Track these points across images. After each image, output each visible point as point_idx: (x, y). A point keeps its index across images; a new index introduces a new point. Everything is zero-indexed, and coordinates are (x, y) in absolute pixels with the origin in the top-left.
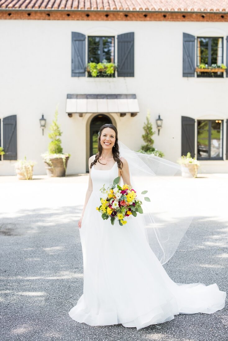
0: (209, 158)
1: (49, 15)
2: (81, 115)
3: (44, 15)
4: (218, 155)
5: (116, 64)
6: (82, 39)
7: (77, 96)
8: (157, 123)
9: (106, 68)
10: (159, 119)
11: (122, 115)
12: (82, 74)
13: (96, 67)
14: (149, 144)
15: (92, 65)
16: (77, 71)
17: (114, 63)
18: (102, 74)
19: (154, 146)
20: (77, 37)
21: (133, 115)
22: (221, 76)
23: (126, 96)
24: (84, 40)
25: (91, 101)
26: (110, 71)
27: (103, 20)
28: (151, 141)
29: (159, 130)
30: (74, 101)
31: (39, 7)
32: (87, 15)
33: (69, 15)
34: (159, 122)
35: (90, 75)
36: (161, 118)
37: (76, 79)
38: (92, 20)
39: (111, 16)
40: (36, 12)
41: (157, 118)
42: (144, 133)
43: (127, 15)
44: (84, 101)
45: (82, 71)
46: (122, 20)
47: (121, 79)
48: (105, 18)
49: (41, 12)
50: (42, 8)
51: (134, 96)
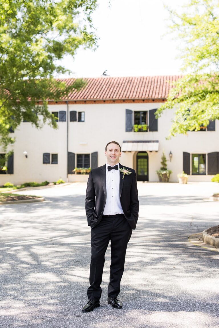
0: (199, 174)
1: (114, 101)
2: (130, 152)
3: (112, 102)
4: (204, 173)
5: (148, 125)
6: (131, 112)
7: (128, 142)
8: (169, 156)
9: (142, 127)
10: (171, 153)
11: (151, 152)
12: (131, 131)
13: (137, 127)
14: (165, 166)
15: (136, 126)
16: (128, 129)
17: (147, 124)
18: (140, 130)
19: (167, 167)
20: (128, 112)
21: (157, 151)
22: (205, 130)
23: (154, 141)
24: (132, 113)
25: (135, 144)
26: (145, 129)
27: (141, 102)
28: (165, 165)
29: (171, 159)
30: (126, 144)
31: (109, 97)
32: (134, 101)
33: (124, 101)
34: (171, 155)
35: (135, 131)
36: (172, 153)
37: (128, 133)
38: (136, 103)
39: (146, 101)
40: (108, 100)
41: (170, 152)
42: (161, 161)
43: (154, 100)
44: (131, 144)
45: (131, 129)
46: (151, 102)
47: (151, 133)
48: (143, 102)
49: (110, 100)
50: (110, 99)
51: (157, 141)
